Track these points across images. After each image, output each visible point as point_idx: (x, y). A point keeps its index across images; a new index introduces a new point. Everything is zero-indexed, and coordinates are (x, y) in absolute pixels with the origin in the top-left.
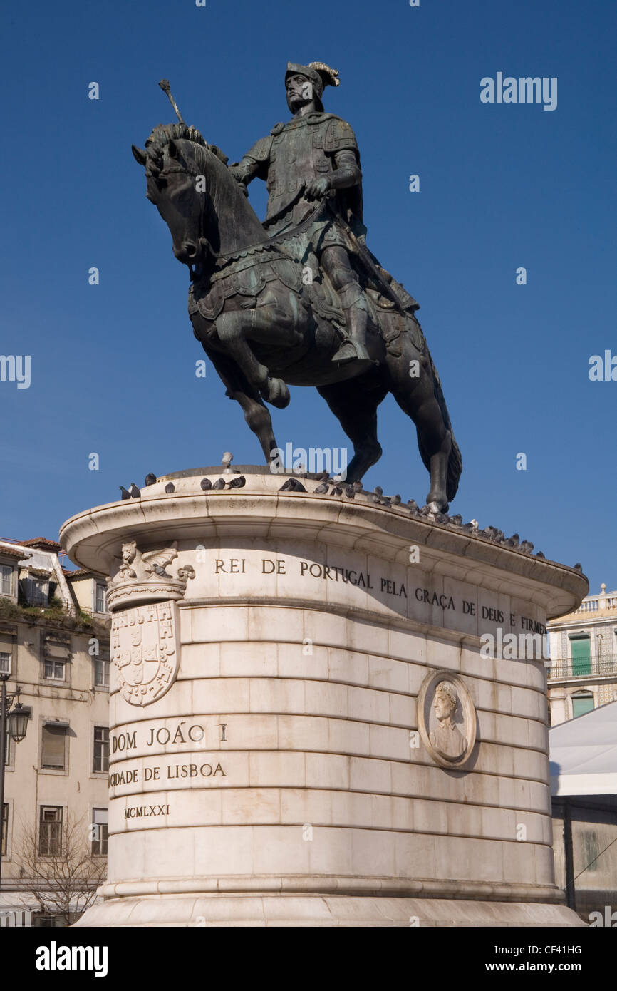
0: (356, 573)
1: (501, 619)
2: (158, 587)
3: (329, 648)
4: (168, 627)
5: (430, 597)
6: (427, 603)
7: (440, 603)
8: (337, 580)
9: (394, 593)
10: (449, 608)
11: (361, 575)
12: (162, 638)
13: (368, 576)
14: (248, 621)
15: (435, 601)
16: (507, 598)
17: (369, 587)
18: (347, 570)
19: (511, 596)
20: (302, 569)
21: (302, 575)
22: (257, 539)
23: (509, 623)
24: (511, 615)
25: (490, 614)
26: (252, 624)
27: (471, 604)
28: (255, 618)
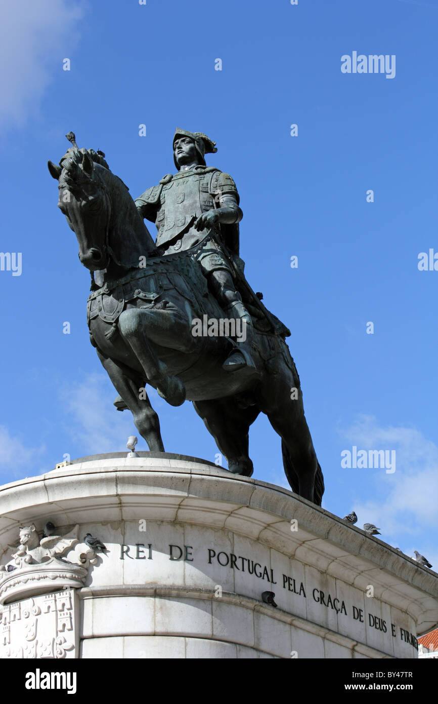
0: (261, 567)
1: (384, 628)
2: (58, 574)
3: (238, 646)
4: (67, 619)
5: (326, 599)
6: (323, 605)
7: (334, 607)
8: (243, 570)
9: (295, 592)
10: (341, 612)
11: (265, 567)
12: (61, 631)
13: (272, 571)
14: (155, 611)
15: (330, 603)
16: (388, 607)
17: (272, 582)
18: (252, 562)
19: (391, 606)
20: (210, 557)
21: (210, 562)
22: (164, 523)
23: (391, 634)
24: (392, 625)
25: (375, 623)
26: (159, 616)
27: (360, 610)
28: (161, 608)
